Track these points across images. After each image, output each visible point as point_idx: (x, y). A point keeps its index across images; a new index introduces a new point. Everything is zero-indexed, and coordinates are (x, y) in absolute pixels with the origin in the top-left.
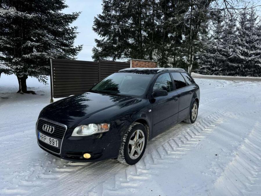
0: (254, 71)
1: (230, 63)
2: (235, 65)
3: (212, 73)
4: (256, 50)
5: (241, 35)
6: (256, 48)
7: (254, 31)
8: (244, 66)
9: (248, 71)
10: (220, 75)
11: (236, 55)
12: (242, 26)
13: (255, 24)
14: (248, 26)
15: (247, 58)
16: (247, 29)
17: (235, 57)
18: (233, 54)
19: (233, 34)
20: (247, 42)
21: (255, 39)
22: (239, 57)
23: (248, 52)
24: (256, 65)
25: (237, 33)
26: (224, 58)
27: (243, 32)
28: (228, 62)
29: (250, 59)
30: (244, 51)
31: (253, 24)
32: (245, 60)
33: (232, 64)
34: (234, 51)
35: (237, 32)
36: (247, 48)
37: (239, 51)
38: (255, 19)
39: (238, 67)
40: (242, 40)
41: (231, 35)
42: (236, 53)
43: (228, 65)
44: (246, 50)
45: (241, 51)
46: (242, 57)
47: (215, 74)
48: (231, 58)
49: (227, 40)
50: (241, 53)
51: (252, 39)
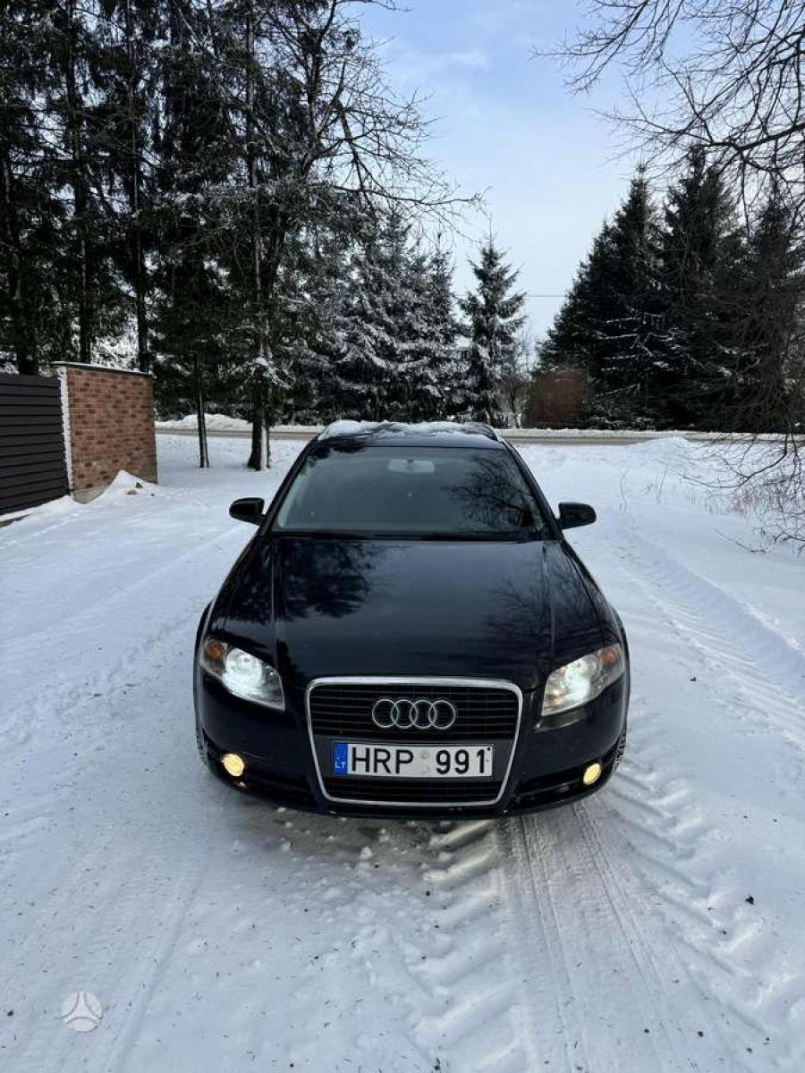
0: (416, 408)
1: (343, 383)
2: (360, 388)
3: (286, 417)
4: (414, 339)
5: (366, 285)
6: (414, 334)
7: (404, 274)
8: (385, 393)
9: (397, 408)
10: (315, 424)
11: (362, 356)
12: (367, 254)
13: (406, 251)
14: (386, 252)
15: (392, 366)
16: (383, 262)
17: (358, 362)
18: (349, 349)
19: (341, 276)
20: (389, 312)
21: (409, 303)
22: (371, 361)
23: (395, 346)
24: (421, 391)
25: (355, 275)
26: (325, 363)
27: (374, 275)
28: (339, 379)
29: (403, 370)
30: (383, 343)
31: (398, 250)
32: (388, 373)
33: (350, 384)
34: (352, 339)
35: (352, 270)
36: (390, 331)
37: (370, 339)
38: (404, 233)
39: (370, 394)
40: (373, 303)
41: (336, 278)
42: (362, 346)
43: (336, 389)
44: (387, 338)
45: (374, 342)
46: (380, 362)
47: (298, 421)
48: (345, 364)
49: (326, 297)
50: (373, 346)
51: (403, 303)
